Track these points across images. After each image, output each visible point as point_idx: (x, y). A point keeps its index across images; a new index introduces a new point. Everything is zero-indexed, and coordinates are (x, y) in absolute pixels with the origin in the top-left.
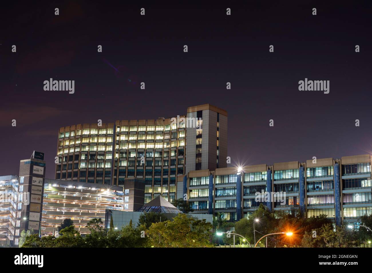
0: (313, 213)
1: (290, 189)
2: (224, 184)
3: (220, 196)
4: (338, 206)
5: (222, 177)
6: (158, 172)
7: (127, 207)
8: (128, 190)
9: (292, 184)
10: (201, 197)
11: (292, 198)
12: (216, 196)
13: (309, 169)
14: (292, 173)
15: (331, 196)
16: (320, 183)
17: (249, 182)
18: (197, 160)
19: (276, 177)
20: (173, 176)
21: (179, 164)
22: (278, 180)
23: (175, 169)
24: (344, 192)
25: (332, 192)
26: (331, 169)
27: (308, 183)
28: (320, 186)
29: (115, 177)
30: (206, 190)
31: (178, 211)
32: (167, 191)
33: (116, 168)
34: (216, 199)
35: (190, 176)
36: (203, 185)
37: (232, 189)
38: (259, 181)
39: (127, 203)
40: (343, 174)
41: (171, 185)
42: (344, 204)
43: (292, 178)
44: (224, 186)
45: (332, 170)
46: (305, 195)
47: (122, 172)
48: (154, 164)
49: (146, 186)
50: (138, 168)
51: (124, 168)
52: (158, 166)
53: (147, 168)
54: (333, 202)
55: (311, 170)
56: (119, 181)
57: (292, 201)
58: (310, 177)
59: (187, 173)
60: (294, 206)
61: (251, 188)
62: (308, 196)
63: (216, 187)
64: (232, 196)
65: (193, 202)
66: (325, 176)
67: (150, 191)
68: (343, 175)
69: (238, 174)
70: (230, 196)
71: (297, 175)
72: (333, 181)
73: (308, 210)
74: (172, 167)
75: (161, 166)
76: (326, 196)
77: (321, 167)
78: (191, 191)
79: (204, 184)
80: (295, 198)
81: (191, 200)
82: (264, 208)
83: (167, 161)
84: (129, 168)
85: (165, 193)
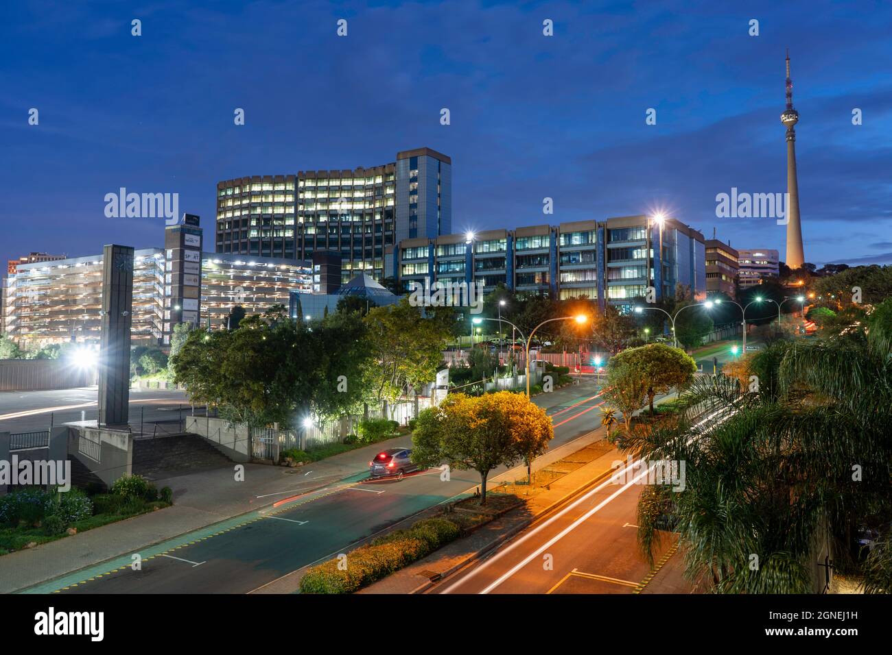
0: (567, 293)
1: (537, 263)
2: (448, 256)
3: (442, 273)
4: (602, 284)
5: (446, 247)
6: (358, 242)
7: (319, 290)
8: (319, 266)
9: (540, 255)
10: (418, 274)
11: (540, 273)
12: (438, 272)
13: (563, 235)
14: (540, 241)
15: (592, 270)
16: (577, 254)
17: (483, 253)
18: (411, 225)
19: (519, 246)
20: (380, 246)
21: (386, 231)
22: (521, 250)
23: (382, 236)
24: (610, 265)
25: (593, 266)
26: (592, 235)
27: (562, 254)
28: (577, 258)
29: (300, 249)
30: (425, 265)
31: (388, 293)
32: (371, 267)
33: (300, 237)
34: (438, 276)
35: (403, 246)
36: (420, 258)
37: (460, 263)
38: (496, 252)
39: (318, 283)
40: (609, 241)
41: (376, 259)
42: (609, 281)
43: (541, 248)
44: (449, 259)
45: (594, 236)
46: (557, 271)
47: (310, 241)
48: (353, 231)
49: (343, 260)
50: (331, 236)
51: (312, 237)
52: (359, 233)
53: (343, 236)
54: (594, 278)
55: (565, 236)
56: (305, 255)
57: (541, 278)
58: (564, 246)
59: (398, 241)
60: (543, 285)
61: (485, 261)
62: (562, 272)
63: (438, 260)
64: (460, 272)
65: (408, 281)
66: (584, 245)
67: (349, 267)
68: (608, 243)
69: (467, 243)
70: (457, 272)
71: (547, 244)
72: (594, 251)
73: (561, 290)
74: (377, 234)
75: (362, 233)
76: (585, 271)
77: (579, 232)
78: (404, 266)
79: (422, 256)
80: (544, 274)
81: (404, 279)
82: (503, 287)
83: (371, 226)
84: (318, 237)
85: (369, 270)
